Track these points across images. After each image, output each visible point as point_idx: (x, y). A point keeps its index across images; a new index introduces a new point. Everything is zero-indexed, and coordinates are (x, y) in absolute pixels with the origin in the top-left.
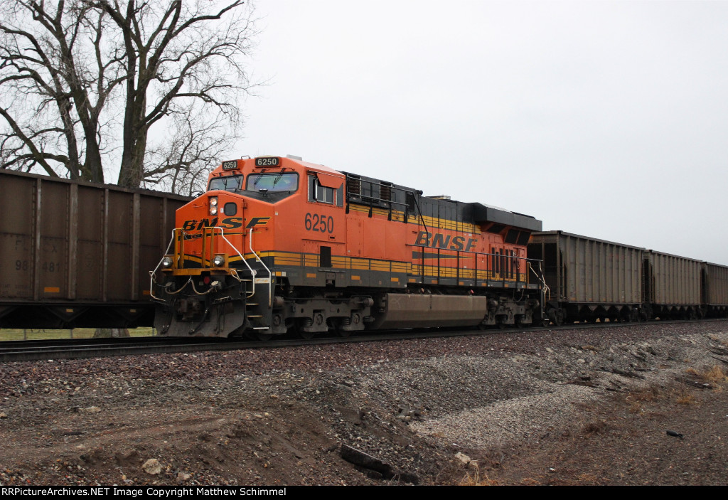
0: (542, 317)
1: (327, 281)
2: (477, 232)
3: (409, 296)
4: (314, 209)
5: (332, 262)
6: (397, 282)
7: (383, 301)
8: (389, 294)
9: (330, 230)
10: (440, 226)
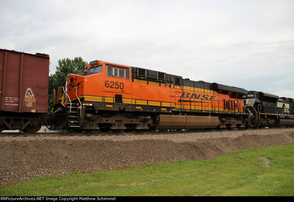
0: (249, 125)
1: (120, 109)
2: (215, 93)
3: (173, 116)
4: (110, 79)
5: (123, 101)
6: (165, 110)
7: (158, 118)
8: (160, 115)
9: (122, 88)
10: (195, 91)
